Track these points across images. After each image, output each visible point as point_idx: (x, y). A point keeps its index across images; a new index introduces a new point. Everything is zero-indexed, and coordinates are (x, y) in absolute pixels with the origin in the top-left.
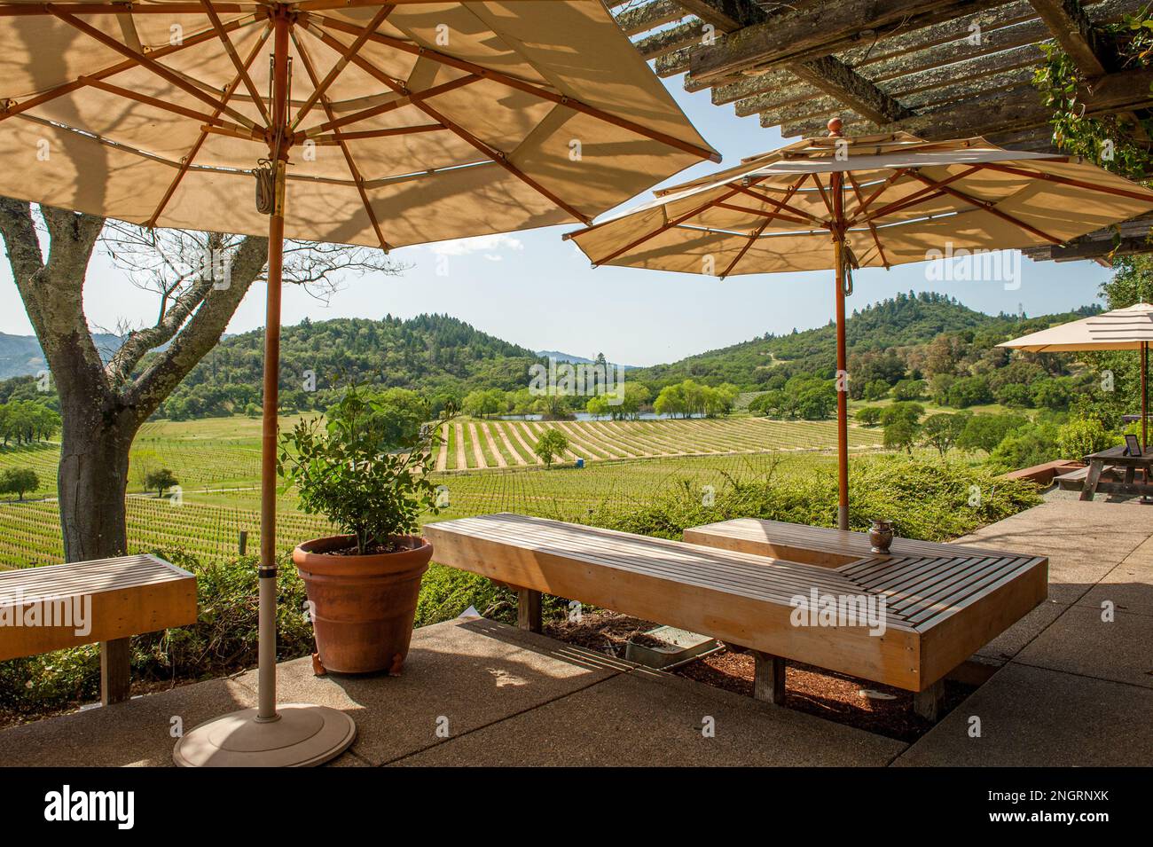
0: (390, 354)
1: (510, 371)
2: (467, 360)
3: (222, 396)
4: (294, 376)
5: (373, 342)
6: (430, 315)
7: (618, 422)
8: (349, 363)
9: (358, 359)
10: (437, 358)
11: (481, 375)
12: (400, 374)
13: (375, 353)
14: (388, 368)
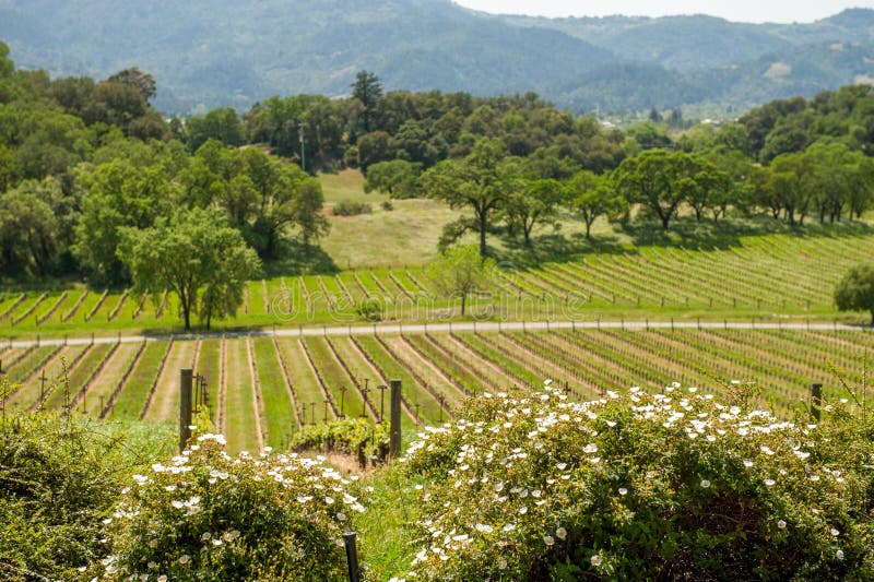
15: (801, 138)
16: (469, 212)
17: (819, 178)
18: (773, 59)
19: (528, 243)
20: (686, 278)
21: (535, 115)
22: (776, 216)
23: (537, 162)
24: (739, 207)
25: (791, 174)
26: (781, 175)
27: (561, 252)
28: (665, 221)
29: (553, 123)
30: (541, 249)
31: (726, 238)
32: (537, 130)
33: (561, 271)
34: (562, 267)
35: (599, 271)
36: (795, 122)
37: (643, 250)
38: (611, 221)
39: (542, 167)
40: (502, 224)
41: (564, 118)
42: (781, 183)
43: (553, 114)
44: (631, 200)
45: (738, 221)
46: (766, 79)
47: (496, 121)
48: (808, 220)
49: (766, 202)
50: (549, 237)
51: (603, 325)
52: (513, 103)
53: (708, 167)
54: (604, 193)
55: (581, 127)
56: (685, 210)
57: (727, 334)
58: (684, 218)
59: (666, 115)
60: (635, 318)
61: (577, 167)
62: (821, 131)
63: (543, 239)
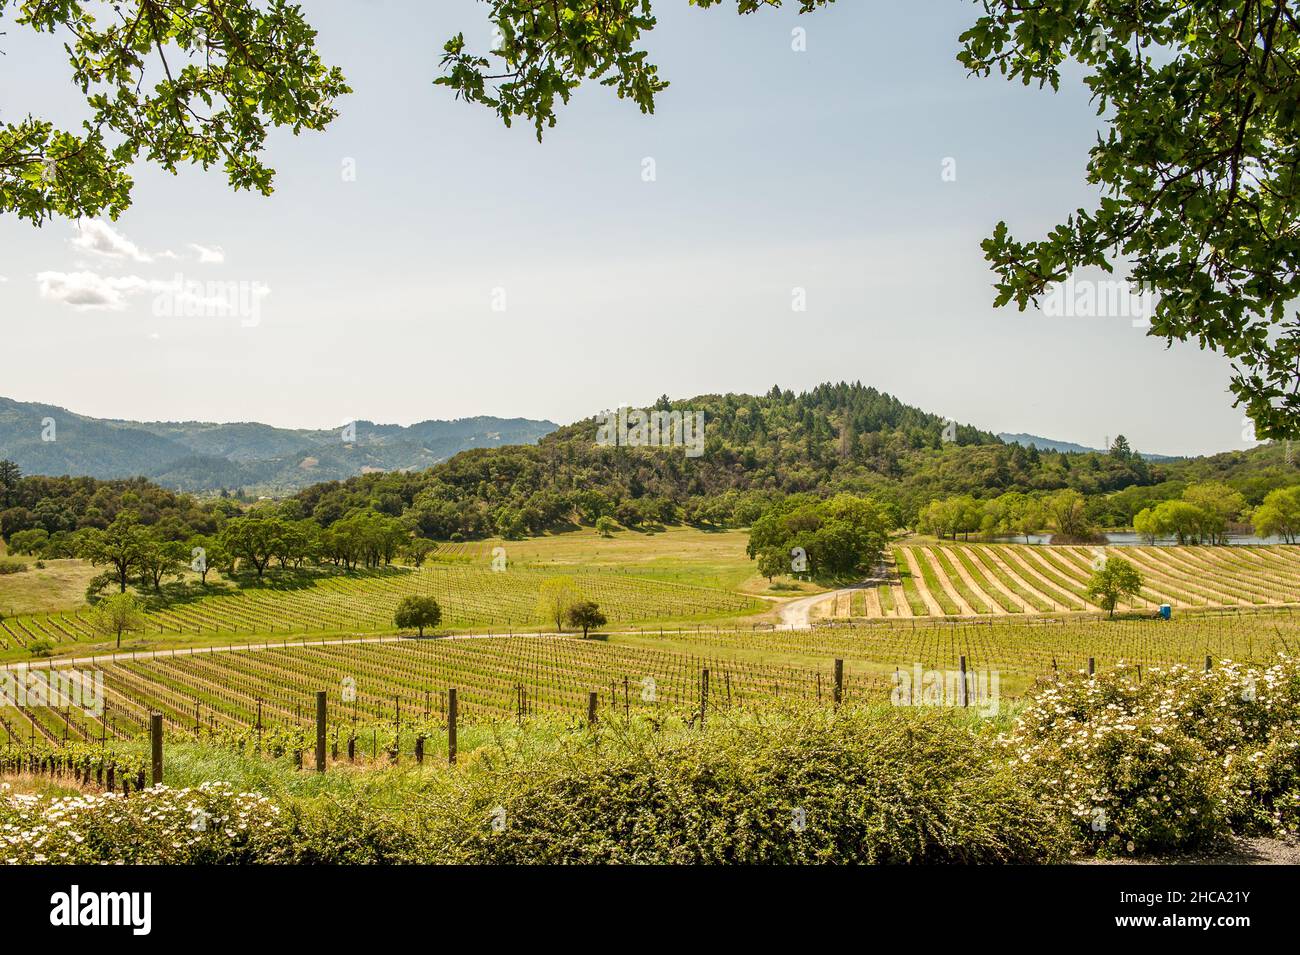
0: (785, 445)
1: (972, 467)
2: (899, 452)
3: (566, 508)
4: (656, 479)
5: (759, 428)
6: (834, 385)
7: (1190, 547)
8: (729, 459)
9: (741, 453)
10: (853, 450)
11: (927, 473)
12: (802, 474)
13: (763, 444)
14: (783, 464)
15: (338, 509)
16: (112, 568)
17: (366, 536)
18: (306, 455)
19: (157, 590)
20: (283, 611)
21: (146, 494)
22: (337, 564)
23: (162, 528)
24: (313, 558)
25: (347, 534)
26: (340, 535)
27: (183, 595)
28: (260, 570)
29: (160, 499)
30: (169, 594)
31: (304, 580)
32: (149, 504)
33: (187, 610)
34: (188, 606)
35: (216, 609)
36: (334, 497)
37: (246, 592)
38: (220, 571)
39: (165, 533)
40: (137, 576)
41: (168, 496)
42: (341, 541)
43: (160, 493)
44: (236, 555)
45: (311, 568)
46: (301, 468)
47: (115, 498)
48: (358, 566)
49: (328, 554)
50: (174, 585)
51: (234, 648)
52: (127, 484)
53: (291, 530)
54: (216, 551)
55: (181, 502)
56: (273, 562)
57: (325, 649)
58: (273, 567)
59: (233, 493)
60: (256, 642)
61: (193, 532)
62: (352, 504)
63: (170, 585)
